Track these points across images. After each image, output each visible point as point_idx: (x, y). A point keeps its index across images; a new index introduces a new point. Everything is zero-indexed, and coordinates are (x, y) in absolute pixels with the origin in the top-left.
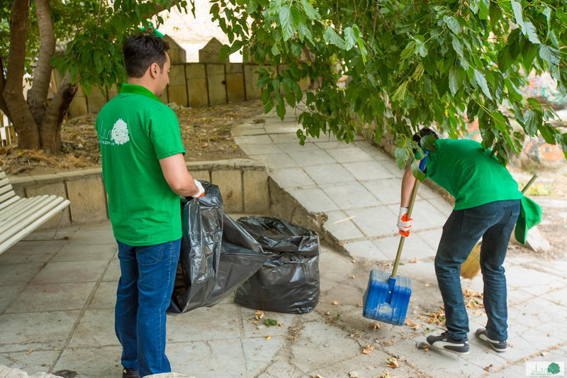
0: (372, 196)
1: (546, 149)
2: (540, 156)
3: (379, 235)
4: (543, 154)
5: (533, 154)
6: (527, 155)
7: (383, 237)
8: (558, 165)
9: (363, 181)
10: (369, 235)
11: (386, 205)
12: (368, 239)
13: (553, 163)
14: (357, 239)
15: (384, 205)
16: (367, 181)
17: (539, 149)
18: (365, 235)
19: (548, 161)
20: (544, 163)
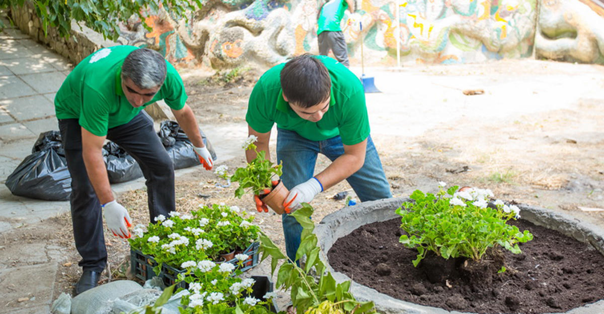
0: (29, 87)
1: (227, 46)
2: (223, 54)
3: (30, 119)
4: (225, 51)
5: (218, 52)
6: (213, 53)
7: (34, 119)
8: (238, 61)
9: (21, 75)
10: (19, 119)
11: (43, 95)
12: (18, 122)
13: (234, 60)
14: (6, 123)
15: (40, 94)
16: (25, 75)
17: (222, 47)
18: (15, 119)
19: (231, 58)
20: (227, 60)
